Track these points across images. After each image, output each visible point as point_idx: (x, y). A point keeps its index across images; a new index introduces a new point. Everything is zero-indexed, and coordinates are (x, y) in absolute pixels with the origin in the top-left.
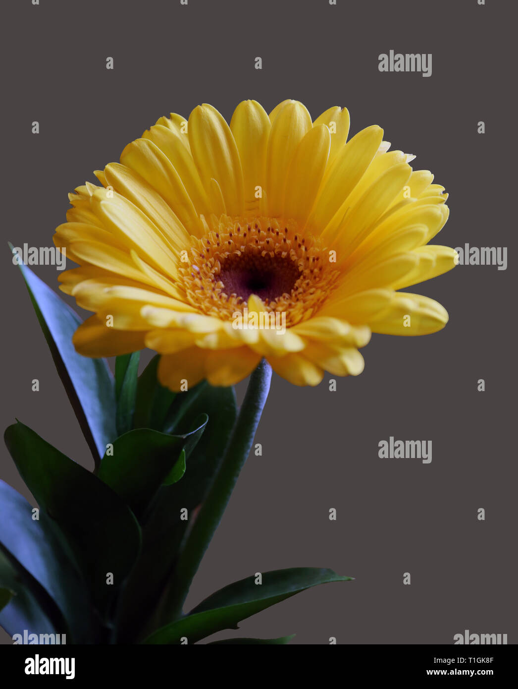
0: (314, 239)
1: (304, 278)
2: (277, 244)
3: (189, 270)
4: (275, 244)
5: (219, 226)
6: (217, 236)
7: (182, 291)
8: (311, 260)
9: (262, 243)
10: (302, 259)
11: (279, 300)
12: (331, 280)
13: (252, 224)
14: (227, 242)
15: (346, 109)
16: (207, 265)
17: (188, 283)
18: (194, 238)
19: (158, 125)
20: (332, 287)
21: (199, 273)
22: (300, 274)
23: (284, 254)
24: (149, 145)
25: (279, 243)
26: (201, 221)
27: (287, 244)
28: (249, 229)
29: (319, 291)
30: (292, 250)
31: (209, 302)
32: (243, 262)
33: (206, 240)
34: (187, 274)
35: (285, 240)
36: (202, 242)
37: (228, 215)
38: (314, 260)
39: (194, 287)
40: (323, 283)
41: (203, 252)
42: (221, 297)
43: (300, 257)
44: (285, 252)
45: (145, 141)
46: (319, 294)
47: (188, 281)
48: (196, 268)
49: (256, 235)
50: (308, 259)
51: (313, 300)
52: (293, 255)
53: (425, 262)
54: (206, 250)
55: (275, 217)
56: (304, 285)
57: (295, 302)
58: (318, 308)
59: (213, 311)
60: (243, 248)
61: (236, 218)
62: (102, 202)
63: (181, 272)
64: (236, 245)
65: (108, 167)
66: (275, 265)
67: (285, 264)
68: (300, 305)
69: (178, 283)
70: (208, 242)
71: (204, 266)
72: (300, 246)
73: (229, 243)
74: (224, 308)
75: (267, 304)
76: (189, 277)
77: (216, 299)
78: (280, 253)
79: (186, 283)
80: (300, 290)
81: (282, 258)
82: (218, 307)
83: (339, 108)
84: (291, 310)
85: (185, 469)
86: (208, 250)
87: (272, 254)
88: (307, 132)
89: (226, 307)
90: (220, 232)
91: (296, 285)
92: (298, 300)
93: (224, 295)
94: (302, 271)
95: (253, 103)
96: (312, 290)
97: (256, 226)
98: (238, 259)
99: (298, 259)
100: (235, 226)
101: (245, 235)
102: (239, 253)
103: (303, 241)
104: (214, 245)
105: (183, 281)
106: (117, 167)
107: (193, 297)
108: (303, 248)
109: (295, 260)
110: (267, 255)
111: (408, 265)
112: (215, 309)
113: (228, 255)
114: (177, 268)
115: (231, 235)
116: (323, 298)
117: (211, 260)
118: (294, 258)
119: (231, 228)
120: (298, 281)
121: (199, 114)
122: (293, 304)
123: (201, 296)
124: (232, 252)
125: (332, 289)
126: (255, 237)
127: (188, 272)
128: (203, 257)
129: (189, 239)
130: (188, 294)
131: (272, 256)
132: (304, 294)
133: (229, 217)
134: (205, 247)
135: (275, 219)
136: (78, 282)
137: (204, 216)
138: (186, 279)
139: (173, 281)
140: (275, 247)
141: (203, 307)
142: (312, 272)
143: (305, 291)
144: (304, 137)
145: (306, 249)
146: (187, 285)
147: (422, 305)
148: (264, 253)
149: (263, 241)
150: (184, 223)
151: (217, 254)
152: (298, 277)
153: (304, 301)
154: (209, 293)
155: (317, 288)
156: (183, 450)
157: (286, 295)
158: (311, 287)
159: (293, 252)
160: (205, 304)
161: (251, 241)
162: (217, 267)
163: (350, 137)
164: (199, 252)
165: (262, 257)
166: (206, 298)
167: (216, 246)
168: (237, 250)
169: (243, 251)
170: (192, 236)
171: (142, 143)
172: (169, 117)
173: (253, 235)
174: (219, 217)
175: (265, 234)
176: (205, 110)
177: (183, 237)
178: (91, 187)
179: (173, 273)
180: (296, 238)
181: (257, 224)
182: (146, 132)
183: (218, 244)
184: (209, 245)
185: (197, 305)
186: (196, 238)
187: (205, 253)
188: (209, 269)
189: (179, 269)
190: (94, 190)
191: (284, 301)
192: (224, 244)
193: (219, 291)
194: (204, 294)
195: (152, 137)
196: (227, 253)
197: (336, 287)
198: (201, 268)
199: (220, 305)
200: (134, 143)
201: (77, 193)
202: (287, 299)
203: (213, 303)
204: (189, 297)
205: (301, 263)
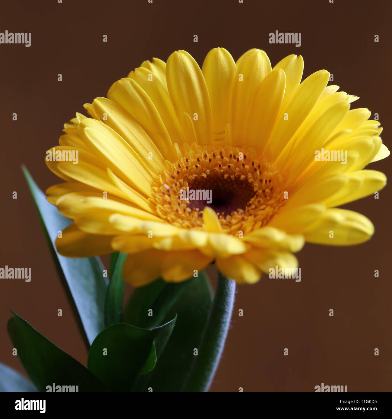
0: (268, 165)
1: (257, 196)
2: (237, 169)
3: (161, 188)
4: (235, 168)
5: (190, 153)
6: (187, 160)
7: (153, 205)
8: (264, 182)
9: (224, 167)
10: (257, 181)
11: (233, 214)
12: (280, 199)
13: (217, 152)
14: (195, 166)
15: (301, 56)
16: (176, 185)
17: (159, 199)
18: (168, 162)
19: (142, 68)
20: (281, 204)
21: (168, 191)
22: (255, 193)
23: (243, 177)
24: (132, 84)
25: (239, 168)
26: (175, 148)
27: (245, 168)
28: (214, 156)
29: (268, 208)
30: (249, 174)
31: (175, 215)
32: (208, 183)
33: (178, 164)
34: (159, 191)
35: (243, 165)
36: (174, 166)
37: (198, 144)
38: (266, 181)
39: (164, 202)
40: (272, 201)
41: (174, 174)
42: (185, 210)
43: (255, 179)
44: (244, 175)
45: (129, 80)
46: (269, 210)
47: (159, 197)
48: (167, 187)
49: (220, 161)
50: (261, 181)
51: (262, 215)
52: (250, 178)
53: (354, 183)
54: (176, 172)
55: (238, 147)
56: (256, 203)
57: (247, 216)
58: (266, 222)
59: (178, 222)
60: (208, 171)
61: (205, 147)
62: (86, 128)
63: (154, 190)
64: (202, 169)
65: (96, 100)
66: (235, 186)
67: (244, 186)
68: (251, 218)
69: (151, 199)
70: (179, 166)
71: (173, 185)
72: (255, 170)
73: (197, 166)
74: (188, 220)
75: (224, 218)
76: (160, 194)
77: (180, 212)
78: (239, 177)
79: (157, 199)
80: (253, 207)
81: (241, 180)
82: (182, 219)
83: (296, 56)
84: (244, 223)
85: (156, 360)
86: (178, 173)
87: (233, 177)
88: (267, 75)
89: (189, 219)
90: (190, 158)
91: (251, 202)
92: (250, 215)
93: (188, 210)
94: (257, 191)
95: (222, 51)
96: (263, 207)
97: (221, 153)
98: (204, 181)
99: (254, 181)
100: (203, 153)
101: (210, 160)
102: (205, 175)
103: (259, 166)
104: (184, 168)
105: (155, 197)
106: (104, 101)
107: (162, 211)
108: (258, 172)
109: (252, 182)
110: (229, 177)
111: (338, 185)
112: (180, 221)
113: (196, 177)
114: (152, 186)
115: (198, 160)
116: (271, 213)
117: (180, 180)
118: (250, 180)
119: (200, 155)
120: (252, 199)
121: (176, 59)
122: (246, 217)
123: (168, 210)
124: (199, 174)
125: (280, 207)
126: (220, 162)
127: (160, 190)
128: (173, 178)
129: (164, 164)
130: (157, 207)
131: (232, 179)
132: (256, 210)
133: (199, 146)
134: (176, 170)
135: (237, 148)
136: (62, 195)
137: (178, 144)
138: (158, 195)
139: (146, 197)
140: (235, 171)
141: (169, 218)
142: (264, 191)
143: (256, 207)
144: (264, 79)
145: (260, 173)
146: (158, 200)
147: (348, 219)
148: (226, 176)
149: (226, 166)
150: (161, 149)
151: (186, 176)
152: (253, 197)
153: (255, 216)
154: (176, 207)
155: (267, 206)
156: (154, 342)
157: (241, 211)
158: (263, 204)
159: (250, 175)
160: (171, 216)
161: (216, 166)
162: (185, 186)
163: (304, 78)
164: (171, 174)
165: (224, 179)
166: (173, 211)
167: (186, 169)
168: (204, 173)
169: (208, 174)
170: (166, 160)
171: (125, 82)
172: (152, 61)
173: (218, 161)
174: (190, 145)
175: (228, 160)
176: (180, 55)
177: (159, 162)
178: (81, 117)
179: (147, 190)
180: (253, 164)
181: (222, 151)
182: (132, 73)
183: (187, 168)
184: (180, 168)
185: (164, 217)
186: (169, 162)
187: (175, 174)
188: (178, 188)
189: (153, 187)
190: (82, 119)
191: (237, 215)
192: (192, 168)
193: (185, 206)
194: (171, 208)
195: (135, 78)
196: (195, 175)
197: (284, 205)
198: (172, 188)
199: (184, 217)
200: (120, 81)
201: (72, 123)
202: (241, 214)
203: (178, 216)
204: (158, 211)
205: (256, 184)
